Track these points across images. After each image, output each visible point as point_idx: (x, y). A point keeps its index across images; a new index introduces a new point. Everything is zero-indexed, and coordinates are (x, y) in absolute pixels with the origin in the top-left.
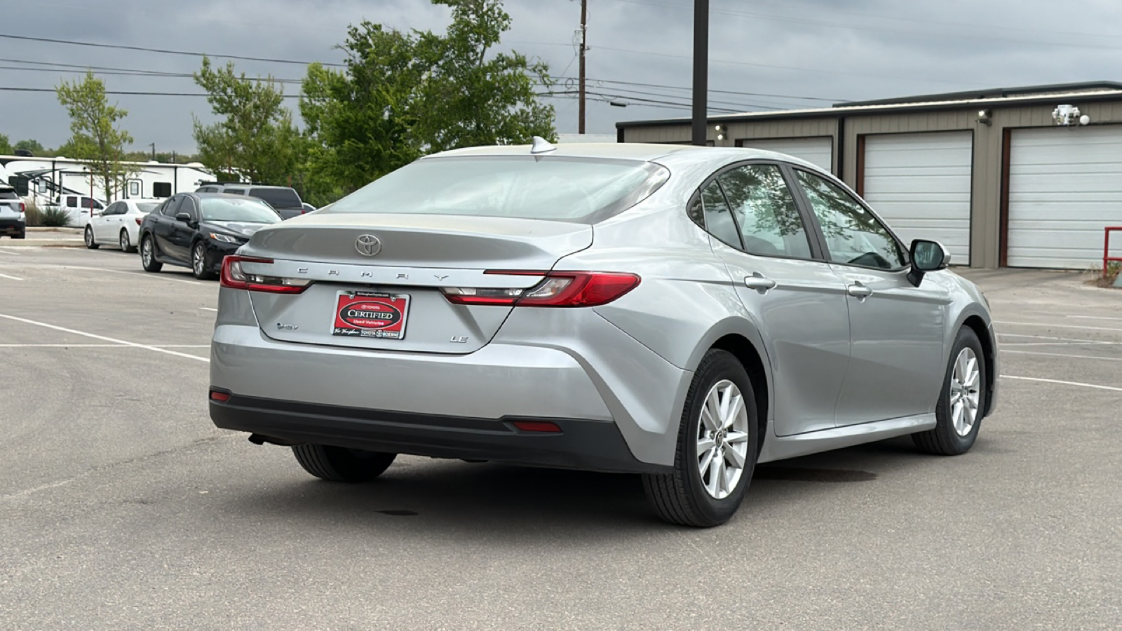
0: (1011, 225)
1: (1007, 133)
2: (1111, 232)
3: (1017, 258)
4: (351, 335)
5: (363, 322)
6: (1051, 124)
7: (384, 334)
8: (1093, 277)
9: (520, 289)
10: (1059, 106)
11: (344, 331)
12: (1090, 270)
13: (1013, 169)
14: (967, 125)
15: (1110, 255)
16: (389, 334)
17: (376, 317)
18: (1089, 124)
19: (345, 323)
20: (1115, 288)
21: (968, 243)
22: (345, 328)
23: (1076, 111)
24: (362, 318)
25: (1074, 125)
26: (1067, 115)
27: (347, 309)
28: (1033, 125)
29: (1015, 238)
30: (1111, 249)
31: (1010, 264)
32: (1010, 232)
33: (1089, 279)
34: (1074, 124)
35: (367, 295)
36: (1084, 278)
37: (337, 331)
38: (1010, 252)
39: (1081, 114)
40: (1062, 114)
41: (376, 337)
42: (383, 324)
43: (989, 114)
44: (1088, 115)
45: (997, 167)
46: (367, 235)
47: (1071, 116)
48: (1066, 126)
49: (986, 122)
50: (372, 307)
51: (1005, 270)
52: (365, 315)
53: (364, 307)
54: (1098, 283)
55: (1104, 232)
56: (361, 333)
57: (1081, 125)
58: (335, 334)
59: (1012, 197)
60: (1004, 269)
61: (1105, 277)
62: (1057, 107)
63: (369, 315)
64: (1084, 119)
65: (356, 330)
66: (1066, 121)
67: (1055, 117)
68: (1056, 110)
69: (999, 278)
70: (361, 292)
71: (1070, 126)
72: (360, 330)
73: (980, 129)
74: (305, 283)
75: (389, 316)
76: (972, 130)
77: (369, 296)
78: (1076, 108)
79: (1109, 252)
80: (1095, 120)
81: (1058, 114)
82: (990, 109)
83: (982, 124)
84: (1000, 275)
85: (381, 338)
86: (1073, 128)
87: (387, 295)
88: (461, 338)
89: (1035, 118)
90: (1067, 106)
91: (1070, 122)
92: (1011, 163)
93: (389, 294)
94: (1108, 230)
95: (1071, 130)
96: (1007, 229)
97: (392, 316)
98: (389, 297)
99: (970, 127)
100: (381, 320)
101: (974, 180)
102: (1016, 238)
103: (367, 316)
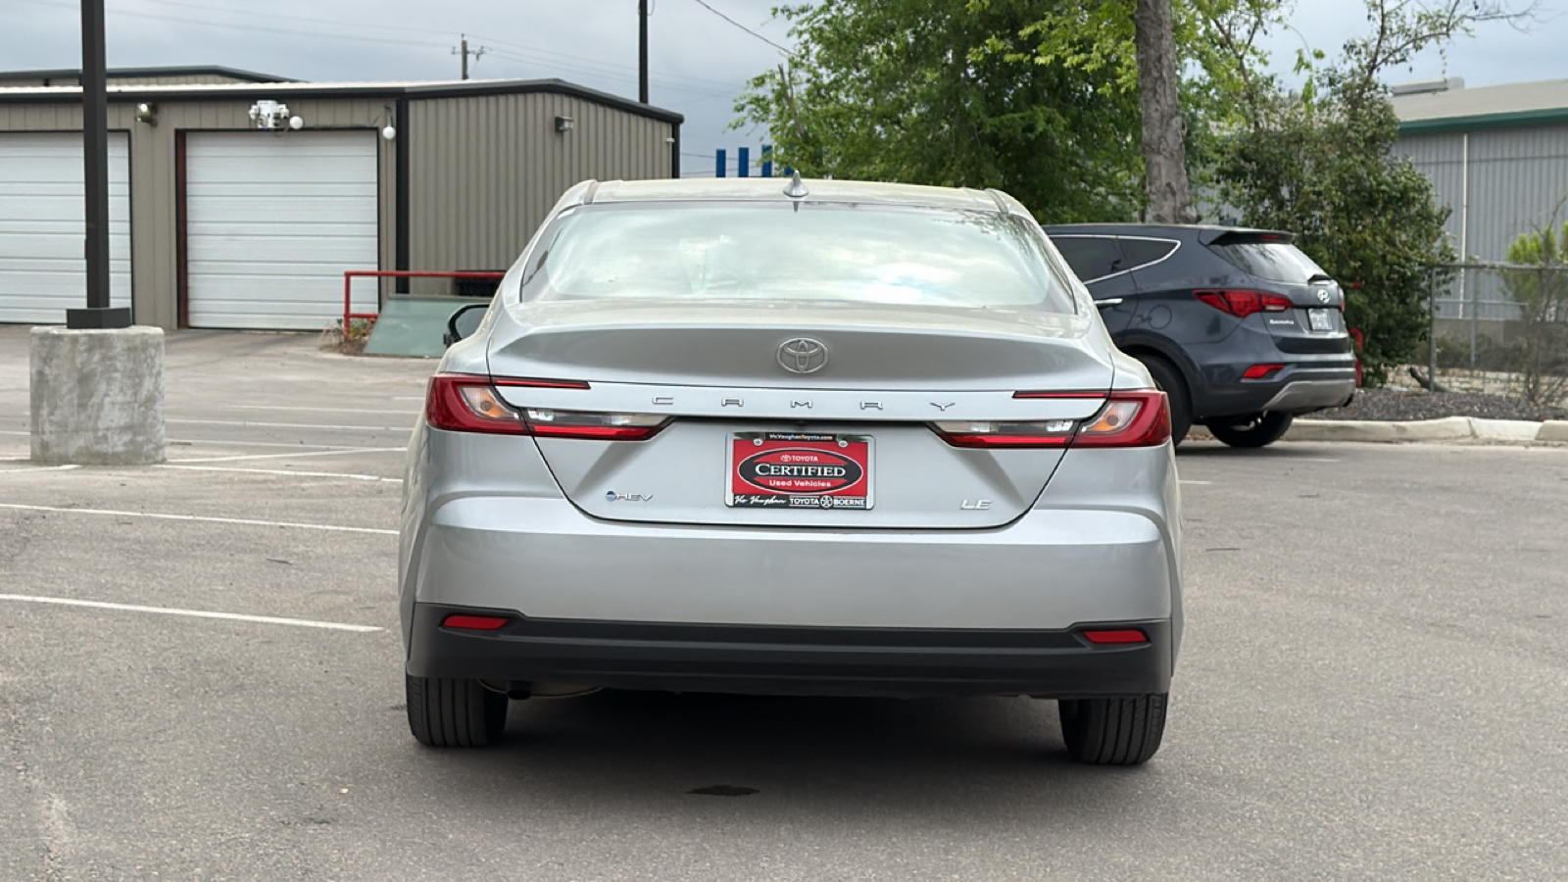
0: (191, 268)
1: (181, 136)
2: (352, 278)
3: (203, 315)
4: (769, 506)
5: (789, 483)
6: (247, 126)
7: (836, 502)
8: (335, 340)
9: (1069, 420)
10: (259, 102)
11: (754, 500)
12: (328, 331)
13: (191, 189)
14: (120, 123)
15: (354, 310)
16: (845, 502)
17: (814, 474)
18: (303, 129)
19: (750, 485)
20: (368, 355)
21: (129, 294)
22: (756, 495)
23: (283, 109)
24: (785, 477)
25: (282, 130)
26: (272, 116)
27: (751, 464)
28: (221, 126)
29: (198, 286)
30: (355, 303)
31: (193, 323)
32: (190, 277)
33: (327, 342)
34: (281, 128)
35: (790, 438)
36: (320, 340)
37: (740, 499)
38: (193, 306)
39: (291, 115)
40: (264, 112)
41: (821, 507)
42: (829, 485)
43: (153, 109)
44: (300, 116)
45: (169, 183)
46: (803, 339)
47: (277, 117)
48: (269, 130)
49: (149, 120)
50: (802, 458)
51: (185, 333)
52: (792, 471)
53: (786, 458)
54: (338, 348)
55: (344, 279)
56: (789, 502)
57: (291, 130)
58: (737, 505)
59: (192, 228)
60: (186, 330)
61: (347, 340)
62: (256, 104)
63: (799, 471)
64: (296, 122)
65: (779, 497)
66: (270, 124)
67: (253, 117)
68: (254, 107)
69: (181, 345)
70: (776, 434)
71: (275, 130)
72: (786, 497)
73: (140, 131)
74: (656, 422)
75: (839, 472)
76: (128, 131)
77: (793, 440)
78: (284, 106)
79: (352, 306)
80: (311, 124)
81: (258, 115)
82: (156, 100)
83: (145, 124)
84: (180, 340)
85: (832, 508)
86: (279, 133)
87: (831, 438)
88: (980, 503)
89: (224, 117)
90: (270, 102)
91: (276, 124)
92: (189, 179)
93: (834, 436)
94: (348, 275)
95: (277, 136)
96: (186, 274)
97: (844, 472)
98: (834, 440)
99: (124, 127)
100: (823, 478)
101: (135, 204)
102: (201, 287)
103: (795, 473)
